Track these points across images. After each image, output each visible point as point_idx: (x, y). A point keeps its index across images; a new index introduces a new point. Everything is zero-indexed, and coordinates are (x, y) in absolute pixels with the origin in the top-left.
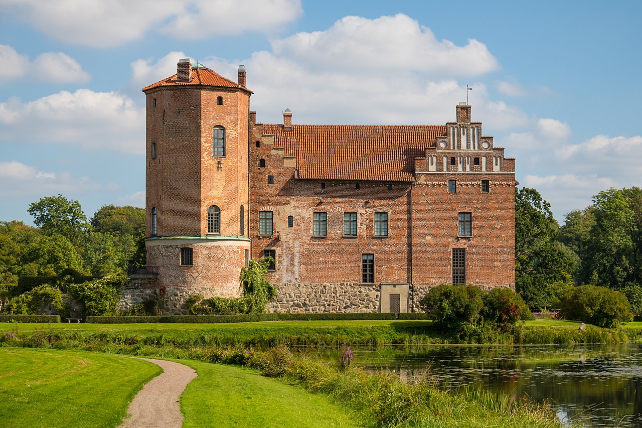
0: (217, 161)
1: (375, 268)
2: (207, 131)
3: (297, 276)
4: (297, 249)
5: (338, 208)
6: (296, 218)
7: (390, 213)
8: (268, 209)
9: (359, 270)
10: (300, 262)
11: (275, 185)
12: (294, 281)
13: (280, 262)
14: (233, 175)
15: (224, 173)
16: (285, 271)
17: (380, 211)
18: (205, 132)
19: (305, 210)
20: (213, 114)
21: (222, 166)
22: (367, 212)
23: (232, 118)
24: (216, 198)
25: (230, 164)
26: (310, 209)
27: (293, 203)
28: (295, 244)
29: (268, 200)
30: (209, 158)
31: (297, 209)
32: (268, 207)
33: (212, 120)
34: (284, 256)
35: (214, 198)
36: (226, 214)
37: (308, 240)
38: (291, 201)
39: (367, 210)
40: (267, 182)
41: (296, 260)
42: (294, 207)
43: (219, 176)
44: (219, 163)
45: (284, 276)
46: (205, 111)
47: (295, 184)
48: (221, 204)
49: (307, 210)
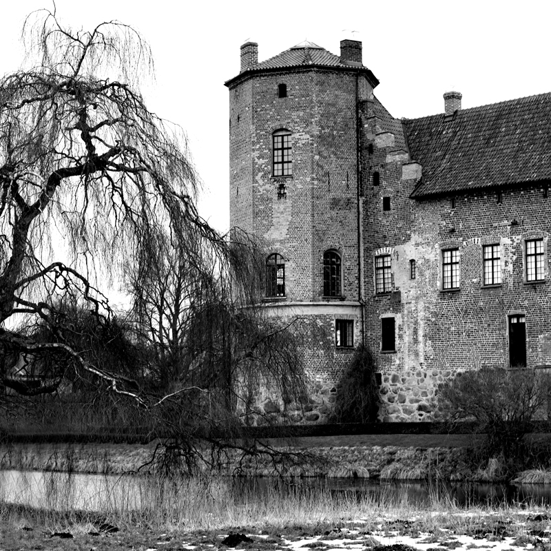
0: (277, 185)
1: (527, 340)
2: (262, 141)
3: (422, 360)
4: (421, 314)
5: (473, 239)
6: (419, 262)
7: (547, 238)
8: (385, 252)
9: (504, 344)
10: (425, 336)
11: (392, 211)
12: (419, 368)
13: (401, 337)
14: (304, 204)
15: (289, 202)
16: (407, 352)
17: (532, 238)
18: (259, 143)
19: (430, 249)
20: (271, 113)
21: (286, 191)
22: (513, 241)
23: (301, 114)
24: (277, 241)
25: (299, 186)
26: (437, 246)
27: (415, 238)
28: (419, 306)
29: (385, 237)
30: (266, 181)
31: (420, 247)
32: (385, 248)
33: (269, 123)
34: (405, 328)
35: (273, 242)
36: (293, 266)
37: (434, 298)
38: (412, 235)
39: (514, 237)
40: (382, 209)
41: (421, 333)
42: (416, 244)
43: (282, 207)
44: (282, 187)
45: (406, 359)
46: (259, 110)
47: (418, 206)
48: (285, 251)
49: (432, 249)
